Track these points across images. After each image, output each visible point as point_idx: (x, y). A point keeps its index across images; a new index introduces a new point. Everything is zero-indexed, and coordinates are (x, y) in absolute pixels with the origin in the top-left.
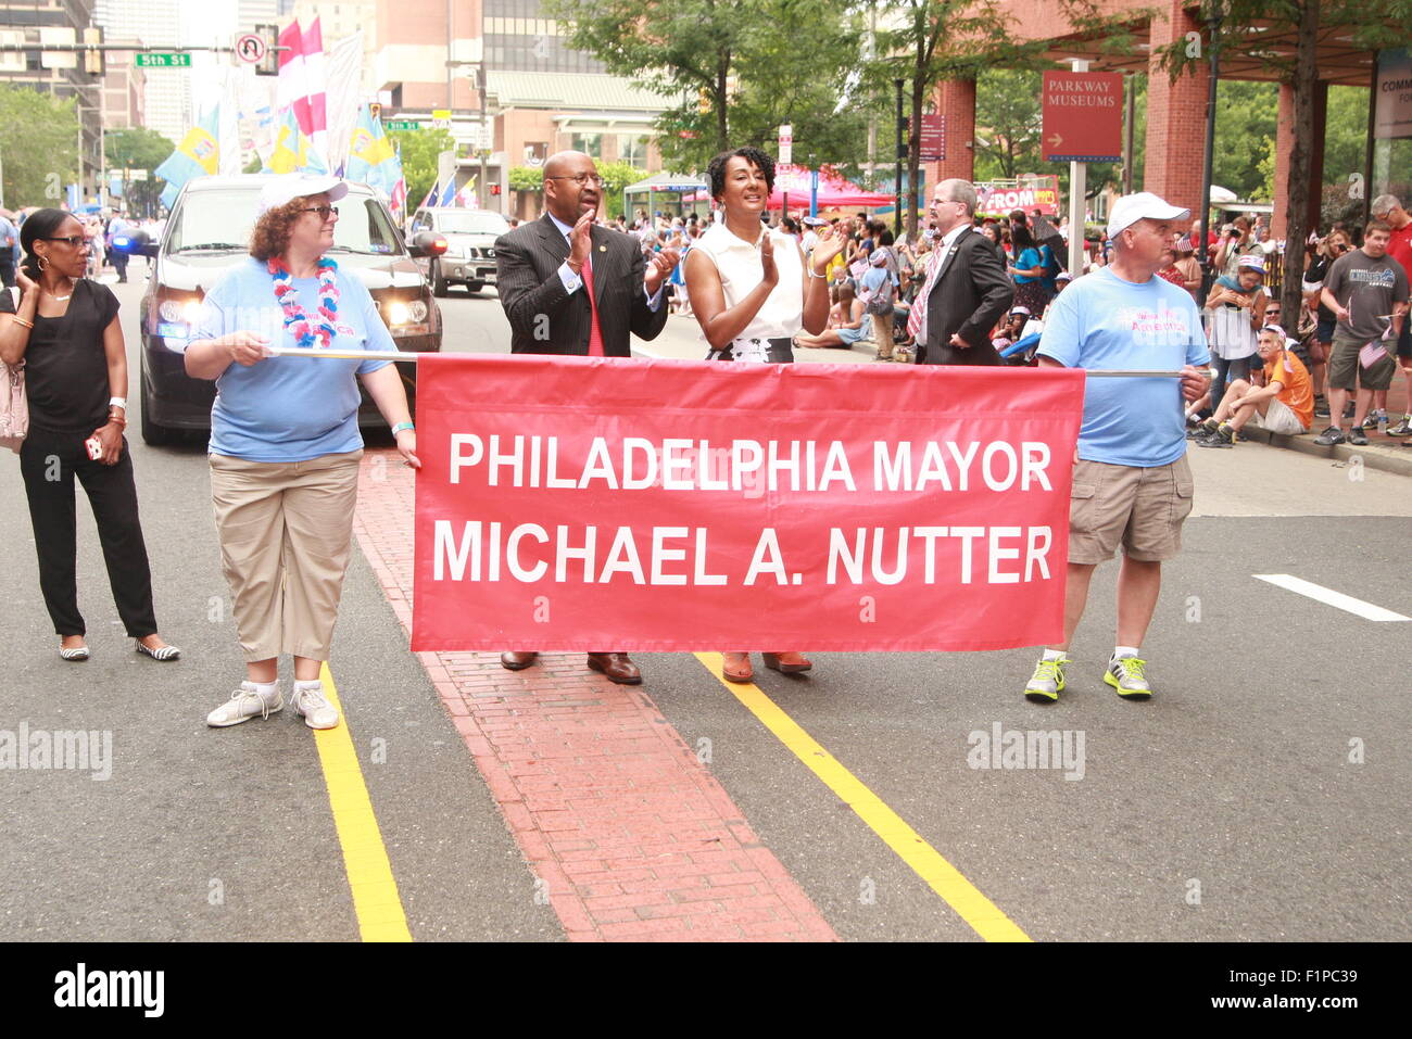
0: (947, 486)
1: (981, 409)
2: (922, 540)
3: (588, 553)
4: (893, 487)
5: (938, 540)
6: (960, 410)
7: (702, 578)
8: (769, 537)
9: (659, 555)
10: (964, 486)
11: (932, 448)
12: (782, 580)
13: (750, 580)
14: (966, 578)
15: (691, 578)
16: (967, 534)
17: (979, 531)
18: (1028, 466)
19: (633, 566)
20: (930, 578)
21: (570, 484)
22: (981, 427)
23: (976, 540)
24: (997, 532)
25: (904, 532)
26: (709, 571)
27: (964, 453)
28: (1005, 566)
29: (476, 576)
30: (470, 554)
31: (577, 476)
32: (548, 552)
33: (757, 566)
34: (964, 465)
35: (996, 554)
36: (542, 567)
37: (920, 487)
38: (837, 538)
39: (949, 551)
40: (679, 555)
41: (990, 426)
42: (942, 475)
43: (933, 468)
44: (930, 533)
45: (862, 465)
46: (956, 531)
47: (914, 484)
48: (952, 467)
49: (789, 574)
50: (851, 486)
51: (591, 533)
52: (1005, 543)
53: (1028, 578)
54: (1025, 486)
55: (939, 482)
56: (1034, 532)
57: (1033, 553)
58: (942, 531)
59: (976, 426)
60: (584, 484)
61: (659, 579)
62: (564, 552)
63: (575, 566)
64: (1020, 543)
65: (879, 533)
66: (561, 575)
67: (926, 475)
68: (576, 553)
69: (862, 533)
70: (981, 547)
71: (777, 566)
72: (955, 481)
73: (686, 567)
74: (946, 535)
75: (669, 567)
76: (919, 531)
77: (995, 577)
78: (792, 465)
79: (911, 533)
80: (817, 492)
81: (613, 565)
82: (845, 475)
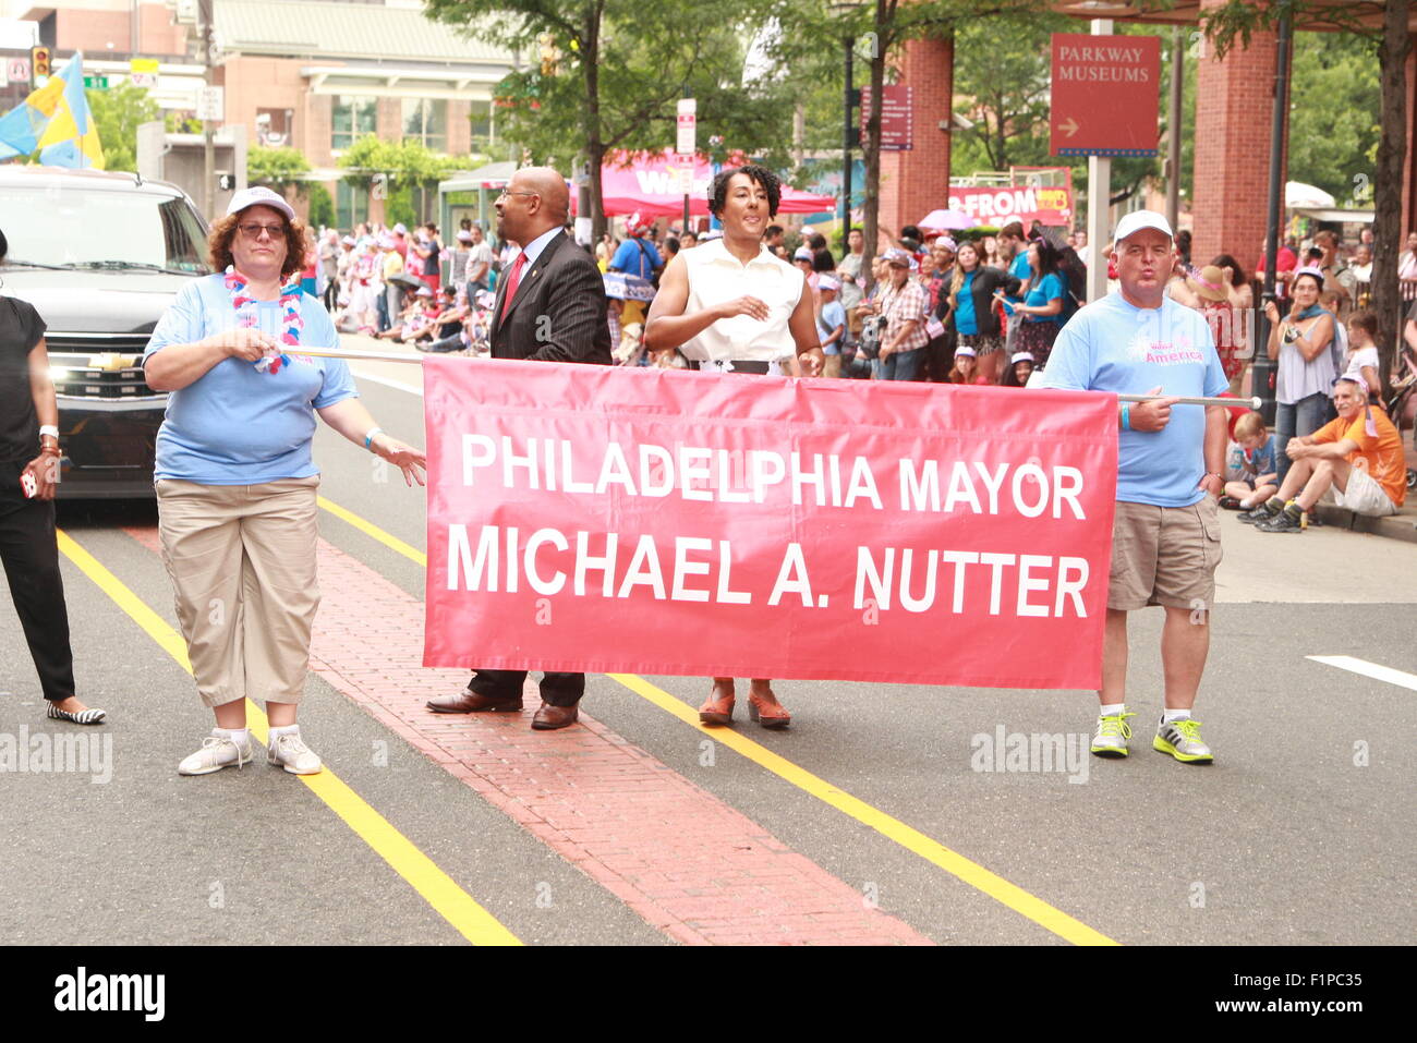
0: (977, 509)
1: (1009, 431)
2: (952, 565)
3: (608, 564)
4: (921, 506)
5: (969, 567)
6: (988, 430)
7: (725, 596)
8: (795, 553)
9: (683, 567)
10: (994, 510)
11: (959, 468)
12: (808, 601)
13: (774, 600)
14: (995, 609)
15: (713, 595)
16: (998, 561)
17: (1010, 559)
18: (1060, 492)
19: (655, 578)
20: (958, 607)
21: (587, 488)
22: (1010, 449)
23: (1006, 568)
24: (1028, 561)
25: (933, 555)
26: (733, 587)
27: (992, 473)
28: (1035, 597)
29: (493, 586)
30: (486, 561)
31: (595, 481)
32: (566, 562)
33: (782, 585)
34: (993, 487)
35: (1026, 584)
36: (560, 578)
37: (949, 508)
38: (864, 557)
39: (978, 577)
40: (702, 569)
41: (1019, 448)
42: (970, 496)
43: (961, 488)
44: (960, 559)
45: (887, 482)
46: (987, 558)
47: (943, 505)
48: (980, 488)
49: (815, 596)
50: (877, 504)
51: (612, 542)
52: (1035, 572)
53: (1059, 613)
54: (1057, 513)
55: (968, 504)
56: (1067, 563)
57: (1064, 587)
58: (972, 557)
59: (1005, 447)
60: (601, 489)
61: (680, 593)
62: (584, 562)
63: (595, 577)
64: (1050, 574)
65: (908, 554)
66: (580, 588)
67: (954, 496)
68: (596, 563)
69: (890, 553)
70: (1011, 574)
71: (803, 586)
72: (985, 503)
73: (708, 582)
74: (976, 561)
75: (692, 582)
76: (949, 556)
77: (1024, 609)
78: (816, 478)
79: (941, 557)
80: (843, 509)
81: (633, 577)
82: (871, 491)
